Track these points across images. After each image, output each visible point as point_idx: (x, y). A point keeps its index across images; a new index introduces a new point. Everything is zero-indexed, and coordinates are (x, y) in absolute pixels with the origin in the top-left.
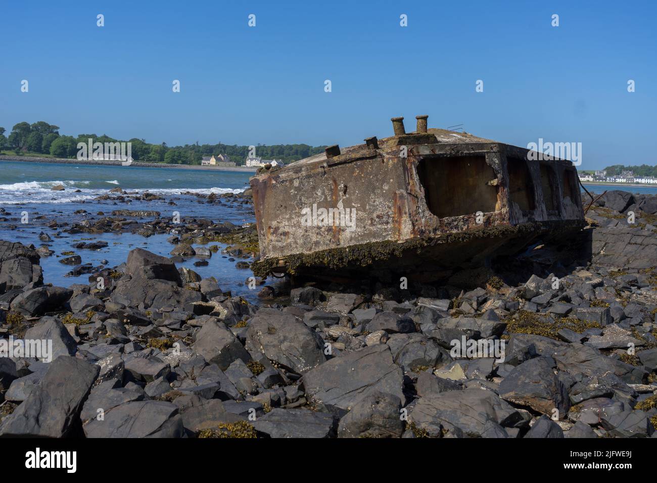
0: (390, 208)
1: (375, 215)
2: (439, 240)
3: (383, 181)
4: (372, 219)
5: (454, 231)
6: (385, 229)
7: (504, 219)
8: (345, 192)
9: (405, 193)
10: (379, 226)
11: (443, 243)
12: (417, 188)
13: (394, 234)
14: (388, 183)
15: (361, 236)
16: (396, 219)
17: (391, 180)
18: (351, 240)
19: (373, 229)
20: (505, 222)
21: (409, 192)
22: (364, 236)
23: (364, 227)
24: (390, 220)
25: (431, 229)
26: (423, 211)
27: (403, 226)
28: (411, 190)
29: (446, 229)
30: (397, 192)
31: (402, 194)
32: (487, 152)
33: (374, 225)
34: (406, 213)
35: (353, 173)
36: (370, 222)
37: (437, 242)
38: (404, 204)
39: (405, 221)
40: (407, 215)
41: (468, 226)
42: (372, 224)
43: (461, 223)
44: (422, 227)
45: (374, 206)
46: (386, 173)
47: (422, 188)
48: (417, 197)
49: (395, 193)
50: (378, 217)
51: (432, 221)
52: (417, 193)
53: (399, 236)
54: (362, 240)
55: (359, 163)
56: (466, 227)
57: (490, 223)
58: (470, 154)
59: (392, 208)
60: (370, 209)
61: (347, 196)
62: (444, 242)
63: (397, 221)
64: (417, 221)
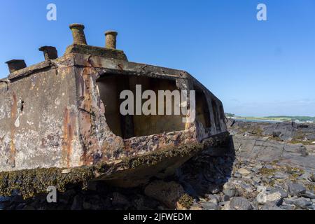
0: (60, 127)
1: (46, 135)
2: (118, 166)
3: (55, 95)
4: (43, 140)
5: (142, 152)
6: (55, 152)
7: (192, 137)
8: (22, 109)
9: (76, 109)
10: (49, 149)
11: (124, 170)
12: (95, 104)
13: (63, 159)
14: (60, 97)
15: (32, 159)
16: (66, 140)
17: (63, 94)
18: (24, 163)
19: (43, 151)
20: (193, 140)
21: (82, 107)
22: (35, 159)
23: (36, 149)
24: (60, 143)
25: (111, 152)
26: (102, 131)
27: (72, 150)
28: (85, 106)
29: (132, 151)
30: (69, 108)
31: (73, 110)
32: (178, 78)
33: (45, 147)
34: (76, 134)
35: (30, 87)
36: (41, 143)
37: (116, 168)
38: (75, 122)
39: (75, 144)
40: (78, 136)
41: (158, 146)
42: (43, 146)
43: (151, 143)
44: (98, 150)
45: (45, 124)
46: (58, 86)
47: (102, 105)
48: (93, 114)
49: (67, 109)
50: (49, 137)
51: (113, 143)
52: (94, 110)
53: (68, 162)
54: (33, 163)
55: (35, 76)
56: (156, 147)
57: (180, 142)
58: (161, 76)
59: (63, 127)
60: (42, 127)
61: (23, 112)
62: (126, 168)
63: (66, 144)
64: (90, 143)
